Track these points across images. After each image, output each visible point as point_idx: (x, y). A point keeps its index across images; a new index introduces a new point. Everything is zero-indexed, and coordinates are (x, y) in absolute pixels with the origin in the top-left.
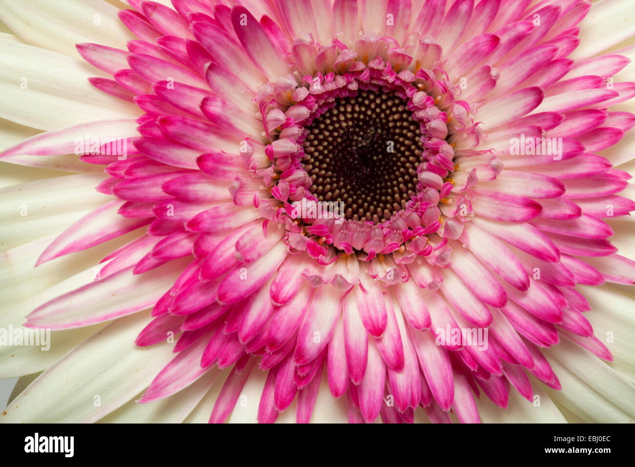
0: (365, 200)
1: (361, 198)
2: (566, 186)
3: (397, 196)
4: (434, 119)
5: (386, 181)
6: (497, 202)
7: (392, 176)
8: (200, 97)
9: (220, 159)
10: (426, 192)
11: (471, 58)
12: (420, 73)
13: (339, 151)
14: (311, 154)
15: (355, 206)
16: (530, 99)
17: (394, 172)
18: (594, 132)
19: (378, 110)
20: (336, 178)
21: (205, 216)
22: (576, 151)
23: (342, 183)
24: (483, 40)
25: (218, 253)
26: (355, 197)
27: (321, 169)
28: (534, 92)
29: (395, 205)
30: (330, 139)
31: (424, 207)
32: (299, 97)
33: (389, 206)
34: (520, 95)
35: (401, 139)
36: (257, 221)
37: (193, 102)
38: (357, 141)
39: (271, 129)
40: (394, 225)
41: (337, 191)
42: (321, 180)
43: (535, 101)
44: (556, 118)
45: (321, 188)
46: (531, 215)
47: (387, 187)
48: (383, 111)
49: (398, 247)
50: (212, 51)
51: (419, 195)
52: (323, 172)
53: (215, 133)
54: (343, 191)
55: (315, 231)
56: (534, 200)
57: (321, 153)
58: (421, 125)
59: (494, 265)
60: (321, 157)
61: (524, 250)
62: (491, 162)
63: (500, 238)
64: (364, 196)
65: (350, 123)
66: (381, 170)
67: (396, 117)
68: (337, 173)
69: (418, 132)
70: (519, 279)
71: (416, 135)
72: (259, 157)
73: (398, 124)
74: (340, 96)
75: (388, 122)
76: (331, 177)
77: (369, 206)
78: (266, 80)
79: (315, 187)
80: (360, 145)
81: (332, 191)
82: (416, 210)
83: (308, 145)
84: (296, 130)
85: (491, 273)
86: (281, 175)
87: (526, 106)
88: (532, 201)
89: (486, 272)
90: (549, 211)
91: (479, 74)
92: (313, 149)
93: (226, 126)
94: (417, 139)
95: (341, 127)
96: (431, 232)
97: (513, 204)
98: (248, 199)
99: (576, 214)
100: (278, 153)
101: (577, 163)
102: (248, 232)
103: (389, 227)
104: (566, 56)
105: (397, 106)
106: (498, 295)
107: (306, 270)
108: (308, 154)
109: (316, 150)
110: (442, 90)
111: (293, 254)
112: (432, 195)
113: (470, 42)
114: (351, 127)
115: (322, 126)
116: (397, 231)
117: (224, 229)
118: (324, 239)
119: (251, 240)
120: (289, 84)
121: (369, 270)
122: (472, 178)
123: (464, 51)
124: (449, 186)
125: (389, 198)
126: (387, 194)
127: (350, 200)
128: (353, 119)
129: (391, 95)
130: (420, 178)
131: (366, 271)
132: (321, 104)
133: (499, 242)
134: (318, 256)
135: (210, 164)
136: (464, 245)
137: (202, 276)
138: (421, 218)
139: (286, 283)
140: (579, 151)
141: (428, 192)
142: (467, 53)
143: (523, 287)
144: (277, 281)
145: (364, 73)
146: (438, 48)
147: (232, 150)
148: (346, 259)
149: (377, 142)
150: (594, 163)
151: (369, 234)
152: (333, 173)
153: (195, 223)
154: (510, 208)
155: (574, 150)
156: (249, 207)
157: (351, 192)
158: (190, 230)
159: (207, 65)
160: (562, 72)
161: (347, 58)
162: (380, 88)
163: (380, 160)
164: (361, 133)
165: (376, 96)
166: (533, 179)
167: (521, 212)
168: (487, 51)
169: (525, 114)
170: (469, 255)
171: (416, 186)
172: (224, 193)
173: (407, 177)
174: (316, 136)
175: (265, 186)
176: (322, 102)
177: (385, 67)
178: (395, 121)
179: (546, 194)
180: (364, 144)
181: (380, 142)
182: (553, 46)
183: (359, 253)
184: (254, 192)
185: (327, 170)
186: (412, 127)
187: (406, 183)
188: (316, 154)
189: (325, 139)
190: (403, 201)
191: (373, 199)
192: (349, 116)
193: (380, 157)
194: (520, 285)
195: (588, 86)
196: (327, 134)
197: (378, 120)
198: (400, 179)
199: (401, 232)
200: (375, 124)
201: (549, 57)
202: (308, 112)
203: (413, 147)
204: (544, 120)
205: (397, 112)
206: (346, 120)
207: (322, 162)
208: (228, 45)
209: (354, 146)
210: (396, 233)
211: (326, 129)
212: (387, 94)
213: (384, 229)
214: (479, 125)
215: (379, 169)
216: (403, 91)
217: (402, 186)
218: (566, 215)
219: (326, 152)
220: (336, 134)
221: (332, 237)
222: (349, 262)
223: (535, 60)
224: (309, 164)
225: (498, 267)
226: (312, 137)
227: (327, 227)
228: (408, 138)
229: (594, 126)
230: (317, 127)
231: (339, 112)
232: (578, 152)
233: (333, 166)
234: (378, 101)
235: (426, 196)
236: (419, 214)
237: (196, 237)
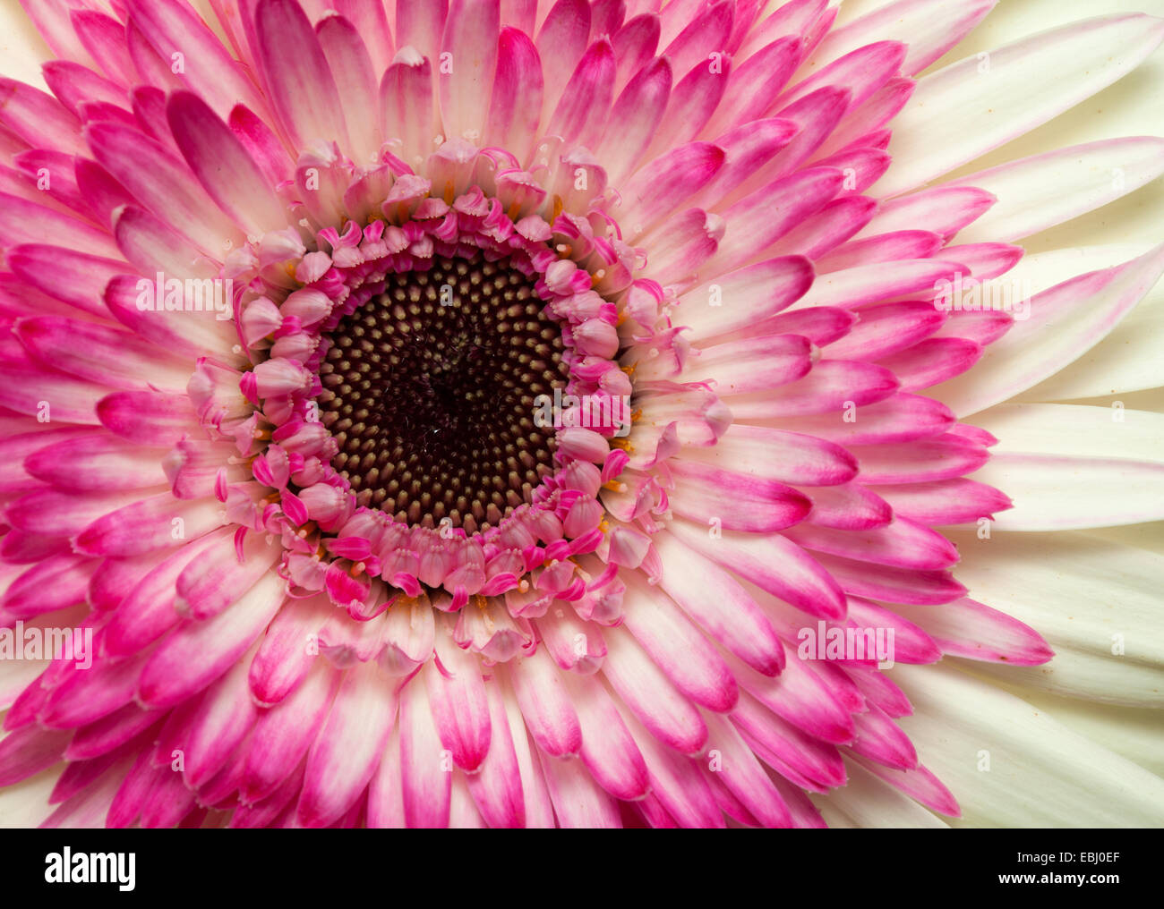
0: (447, 485)
1: (439, 481)
2: (860, 461)
3: (513, 475)
4: (590, 318)
5: (491, 445)
6: (718, 491)
7: (504, 435)
8: (104, 276)
9: (146, 404)
10: (573, 469)
11: (666, 192)
12: (563, 222)
13: (394, 384)
14: (337, 389)
15: (426, 496)
16: (787, 280)
17: (507, 427)
18: (922, 346)
19: (475, 298)
20: (388, 438)
21: (114, 522)
22: (882, 389)
23: (399, 450)
24: (691, 155)
25: (141, 600)
26: (426, 478)
27: (356, 421)
28: (794, 267)
29: (510, 494)
30: (376, 358)
31: (568, 500)
32: (310, 275)
33: (496, 496)
34: (766, 272)
35: (523, 359)
36: (221, 529)
37: (90, 286)
38: (430, 361)
39: (253, 339)
40: (508, 538)
41: (390, 466)
42: (356, 442)
43: (797, 286)
44: (841, 321)
45: (356, 459)
46: (789, 518)
47: (493, 458)
48: (485, 299)
49: (515, 582)
50: (127, 181)
51: (559, 476)
52: (361, 426)
53: (137, 350)
54: (403, 465)
55: (343, 549)
56: (796, 488)
57: (357, 386)
58: (564, 330)
59: (713, 623)
60: (357, 396)
61: (774, 593)
62: (706, 410)
63: (725, 566)
64: (444, 476)
65: (418, 325)
66: (480, 422)
67: (512, 311)
68: (389, 429)
69: (556, 342)
70: (762, 651)
71: (553, 350)
72: (227, 396)
73: (517, 327)
74: (396, 271)
75: (496, 322)
76: (377, 437)
77: (455, 497)
78: (241, 238)
79: (344, 457)
80: (438, 370)
81: (380, 465)
82: (553, 507)
83: (331, 371)
84: (303, 342)
85: (705, 639)
86: (273, 433)
87: (778, 295)
88: (790, 490)
89: (695, 635)
90: (825, 513)
91: (682, 225)
92: (339, 379)
93: (158, 335)
94: (556, 357)
95: (398, 333)
96: (583, 551)
97: (751, 497)
98: (204, 483)
99: (881, 518)
100: (267, 389)
101: (885, 412)
102: (203, 555)
103: (496, 542)
104: (862, 191)
105: (515, 289)
106: (720, 684)
107: (325, 632)
108: (331, 389)
109: (346, 381)
110: (605, 256)
111: (296, 599)
112: (584, 475)
113: (665, 159)
114: (420, 332)
115: (360, 331)
116: (512, 550)
117: (152, 549)
118: (362, 566)
119: (211, 569)
120: (287, 248)
121: (455, 629)
122: (666, 444)
123: (653, 177)
124: (620, 457)
125: (497, 479)
126: (492, 472)
127: (416, 483)
128: (422, 317)
129: (502, 266)
130: (560, 441)
131: (450, 631)
132: (357, 287)
133: (721, 573)
134: (349, 602)
135: (124, 415)
136: (650, 580)
137: (107, 648)
138: (562, 523)
139: (282, 658)
140: (887, 389)
141: (578, 470)
142: (658, 181)
143: (772, 669)
144: (264, 654)
145: (444, 225)
146: (598, 174)
147: (170, 383)
148: (408, 606)
149: (473, 364)
150: (918, 412)
151: (454, 555)
152: (381, 428)
153: (93, 537)
154: (746, 505)
155: (878, 387)
156: (205, 500)
157: (419, 468)
158: (83, 552)
159: (118, 211)
160: (854, 225)
161: (409, 193)
162: (479, 252)
163: (478, 401)
164: (441, 346)
165: (471, 270)
166: (794, 444)
167: (770, 513)
168: (699, 179)
169: (777, 311)
170: (663, 598)
171: (554, 455)
172: (152, 472)
173: (534, 437)
174: (346, 351)
175: (239, 455)
176: (359, 283)
177: (490, 209)
178: (509, 320)
179: (821, 477)
180: (446, 367)
181: (480, 363)
182: (833, 170)
183: (435, 594)
184: (218, 470)
185: (368, 422)
186: (545, 334)
187: (531, 449)
188: (347, 389)
189: (366, 357)
190: (526, 486)
191: (465, 481)
192: (415, 310)
193: (479, 394)
194: (766, 665)
195: (908, 251)
196: (369, 347)
197: (474, 318)
198: (521, 441)
199: (520, 552)
200: (468, 326)
201: (827, 192)
202: (328, 305)
203: (547, 374)
204: (816, 323)
205: (515, 301)
206: (409, 319)
207: (358, 405)
208: (161, 169)
209: (425, 372)
210: (510, 555)
211: (368, 336)
212: (494, 265)
213: (487, 545)
214: (682, 333)
215: (477, 420)
216: (527, 260)
217: (523, 454)
218: (860, 520)
219: (367, 384)
220: (387, 348)
221: (379, 563)
222: (414, 611)
223: (798, 199)
224: (332, 411)
225: (721, 626)
226: (338, 353)
227: (368, 541)
228: (536, 356)
229: (919, 336)
230: (350, 333)
231: (395, 302)
232: (886, 391)
233: (382, 413)
234: (475, 279)
235: (573, 478)
236: (558, 514)
237: (97, 566)
